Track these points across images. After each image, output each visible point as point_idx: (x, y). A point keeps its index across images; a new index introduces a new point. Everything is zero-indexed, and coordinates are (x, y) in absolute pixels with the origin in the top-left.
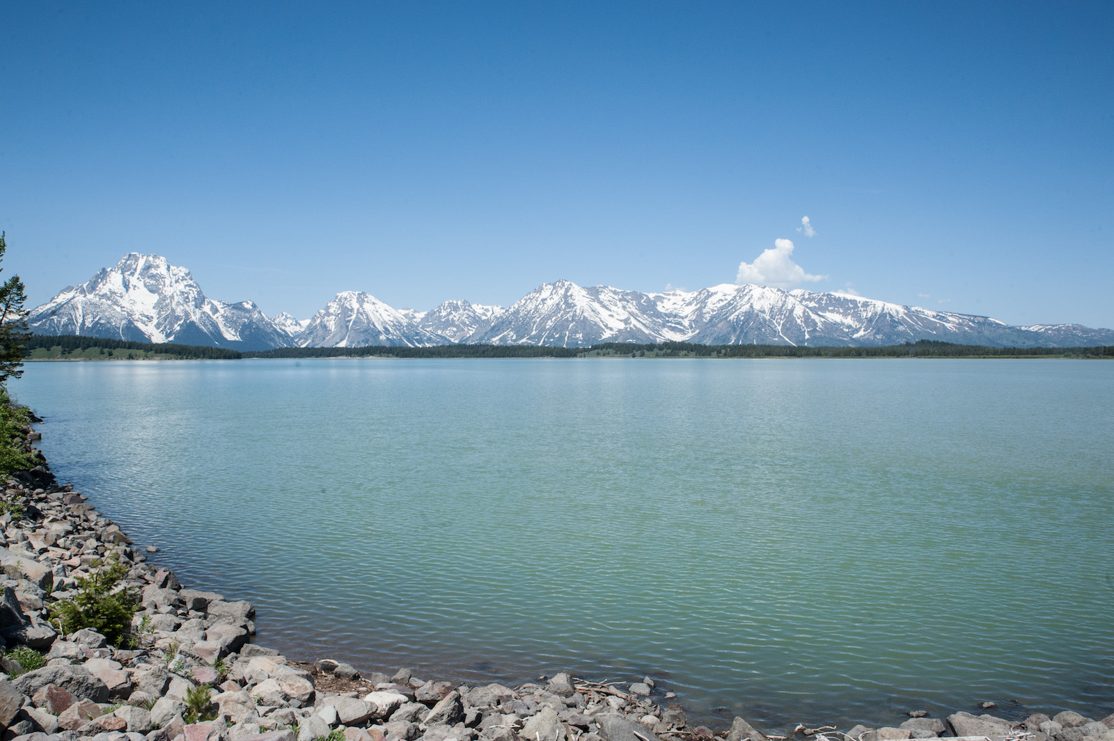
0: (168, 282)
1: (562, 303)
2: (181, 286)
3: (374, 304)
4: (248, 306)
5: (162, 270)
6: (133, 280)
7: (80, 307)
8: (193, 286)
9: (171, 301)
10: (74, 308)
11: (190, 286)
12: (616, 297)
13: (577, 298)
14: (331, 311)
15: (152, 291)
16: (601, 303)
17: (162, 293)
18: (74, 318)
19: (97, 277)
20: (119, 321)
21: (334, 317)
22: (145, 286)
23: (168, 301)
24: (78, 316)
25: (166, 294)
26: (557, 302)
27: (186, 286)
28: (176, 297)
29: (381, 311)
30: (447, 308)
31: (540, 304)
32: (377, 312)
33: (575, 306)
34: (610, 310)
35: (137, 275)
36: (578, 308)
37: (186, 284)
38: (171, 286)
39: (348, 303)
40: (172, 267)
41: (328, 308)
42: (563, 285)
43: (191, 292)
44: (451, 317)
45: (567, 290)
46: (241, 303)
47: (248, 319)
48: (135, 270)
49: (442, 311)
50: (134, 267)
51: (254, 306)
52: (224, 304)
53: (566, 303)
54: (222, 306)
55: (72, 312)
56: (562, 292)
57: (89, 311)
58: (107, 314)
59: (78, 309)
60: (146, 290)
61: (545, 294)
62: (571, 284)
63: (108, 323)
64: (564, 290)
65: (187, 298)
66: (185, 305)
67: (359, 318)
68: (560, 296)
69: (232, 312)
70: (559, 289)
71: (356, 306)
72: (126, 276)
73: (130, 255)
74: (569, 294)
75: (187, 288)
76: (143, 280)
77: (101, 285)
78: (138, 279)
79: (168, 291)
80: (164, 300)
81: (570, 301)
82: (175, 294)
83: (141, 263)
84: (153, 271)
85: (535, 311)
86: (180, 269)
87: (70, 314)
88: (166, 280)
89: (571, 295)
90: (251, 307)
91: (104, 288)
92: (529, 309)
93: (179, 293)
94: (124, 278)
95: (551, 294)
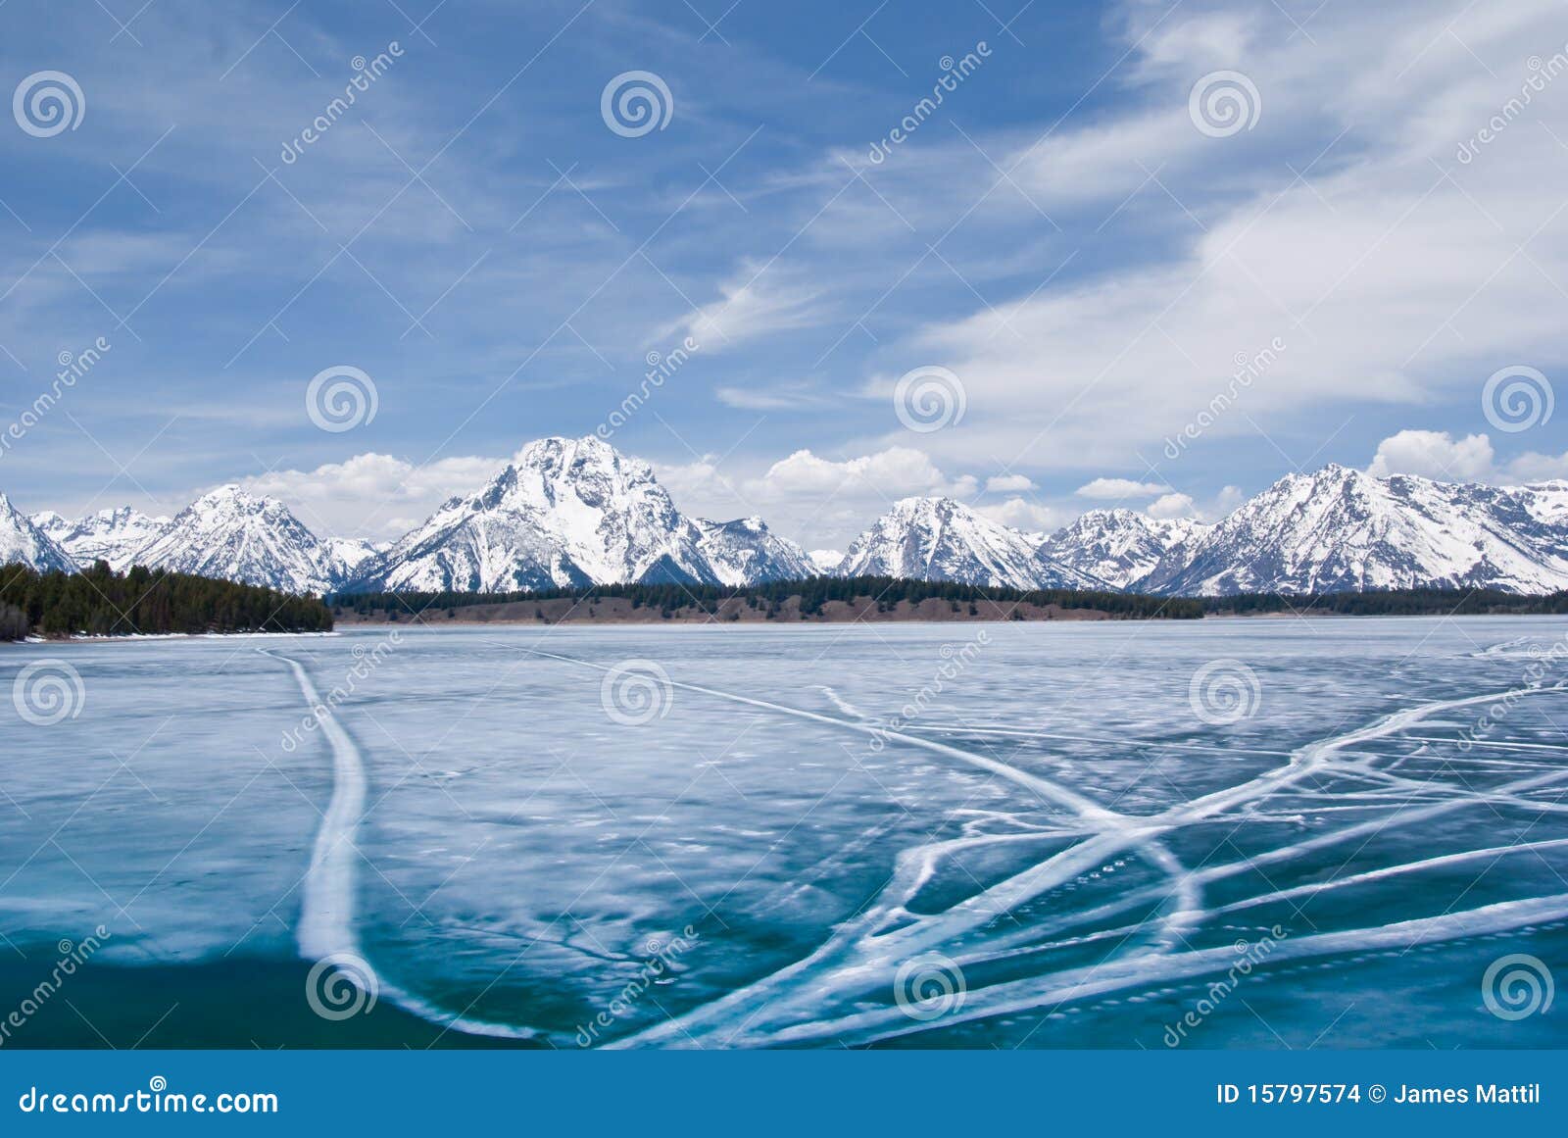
0: (617, 488)
1: (1341, 511)
2: (638, 494)
3: (970, 519)
4: (753, 525)
5: (606, 467)
6: (559, 485)
7: (482, 531)
8: (657, 494)
9: (626, 521)
10: (474, 534)
11: (652, 493)
12: (1444, 497)
13: (1373, 499)
14: (887, 533)
15: (590, 503)
16: (1418, 507)
17: (608, 506)
18: (475, 551)
19: (502, 480)
20: (546, 557)
21: (895, 545)
22: (578, 493)
23: (621, 521)
24: (480, 547)
25: (616, 508)
26: (1331, 508)
27: (645, 492)
28: (633, 513)
29: (984, 532)
30: (1092, 526)
31: (1293, 513)
32: (977, 533)
33: (1369, 516)
34: (1441, 523)
35: (563, 475)
36: (1378, 517)
37: (646, 489)
38: (624, 494)
39: (922, 519)
40: (622, 462)
41: (878, 528)
42: (1338, 475)
43: (655, 503)
44: (1103, 542)
45: (1348, 486)
46: (740, 522)
47: (756, 549)
48: (560, 468)
49: (1083, 531)
50: (557, 461)
51: (764, 527)
52: (708, 523)
53: (1351, 510)
54: (705, 528)
55: (472, 542)
56: (1337, 489)
57: (497, 539)
58: (526, 543)
59: (479, 535)
60: (580, 501)
61: (1301, 494)
62: (1354, 474)
63: (530, 558)
64: (1341, 485)
65: (650, 514)
66: (650, 526)
67: (945, 546)
68: (1334, 496)
69: (727, 536)
70: (1329, 484)
71: (936, 525)
72: (548, 478)
73: (550, 441)
74: (1354, 492)
75: (649, 497)
76: (574, 485)
77: (508, 494)
78: (566, 482)
79: (619, 502)
80: (613, 519)
81: (1359, 507)
82: (632, 508)
83: (569, 458)
84: (589, 468)
85: (1285, 527)
86: (634, 464)
87: (469, 544)
88: (614, 483)
89: (1360, 496)
90: (759, 529)
91: (511, 500)
92: (1272, 523)
93: (637, 506)
94: (545, 481)
95: (1314, 491)
